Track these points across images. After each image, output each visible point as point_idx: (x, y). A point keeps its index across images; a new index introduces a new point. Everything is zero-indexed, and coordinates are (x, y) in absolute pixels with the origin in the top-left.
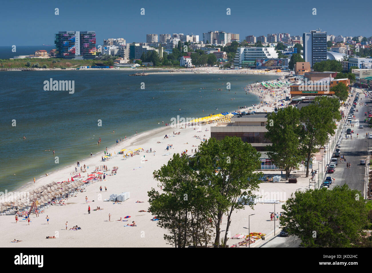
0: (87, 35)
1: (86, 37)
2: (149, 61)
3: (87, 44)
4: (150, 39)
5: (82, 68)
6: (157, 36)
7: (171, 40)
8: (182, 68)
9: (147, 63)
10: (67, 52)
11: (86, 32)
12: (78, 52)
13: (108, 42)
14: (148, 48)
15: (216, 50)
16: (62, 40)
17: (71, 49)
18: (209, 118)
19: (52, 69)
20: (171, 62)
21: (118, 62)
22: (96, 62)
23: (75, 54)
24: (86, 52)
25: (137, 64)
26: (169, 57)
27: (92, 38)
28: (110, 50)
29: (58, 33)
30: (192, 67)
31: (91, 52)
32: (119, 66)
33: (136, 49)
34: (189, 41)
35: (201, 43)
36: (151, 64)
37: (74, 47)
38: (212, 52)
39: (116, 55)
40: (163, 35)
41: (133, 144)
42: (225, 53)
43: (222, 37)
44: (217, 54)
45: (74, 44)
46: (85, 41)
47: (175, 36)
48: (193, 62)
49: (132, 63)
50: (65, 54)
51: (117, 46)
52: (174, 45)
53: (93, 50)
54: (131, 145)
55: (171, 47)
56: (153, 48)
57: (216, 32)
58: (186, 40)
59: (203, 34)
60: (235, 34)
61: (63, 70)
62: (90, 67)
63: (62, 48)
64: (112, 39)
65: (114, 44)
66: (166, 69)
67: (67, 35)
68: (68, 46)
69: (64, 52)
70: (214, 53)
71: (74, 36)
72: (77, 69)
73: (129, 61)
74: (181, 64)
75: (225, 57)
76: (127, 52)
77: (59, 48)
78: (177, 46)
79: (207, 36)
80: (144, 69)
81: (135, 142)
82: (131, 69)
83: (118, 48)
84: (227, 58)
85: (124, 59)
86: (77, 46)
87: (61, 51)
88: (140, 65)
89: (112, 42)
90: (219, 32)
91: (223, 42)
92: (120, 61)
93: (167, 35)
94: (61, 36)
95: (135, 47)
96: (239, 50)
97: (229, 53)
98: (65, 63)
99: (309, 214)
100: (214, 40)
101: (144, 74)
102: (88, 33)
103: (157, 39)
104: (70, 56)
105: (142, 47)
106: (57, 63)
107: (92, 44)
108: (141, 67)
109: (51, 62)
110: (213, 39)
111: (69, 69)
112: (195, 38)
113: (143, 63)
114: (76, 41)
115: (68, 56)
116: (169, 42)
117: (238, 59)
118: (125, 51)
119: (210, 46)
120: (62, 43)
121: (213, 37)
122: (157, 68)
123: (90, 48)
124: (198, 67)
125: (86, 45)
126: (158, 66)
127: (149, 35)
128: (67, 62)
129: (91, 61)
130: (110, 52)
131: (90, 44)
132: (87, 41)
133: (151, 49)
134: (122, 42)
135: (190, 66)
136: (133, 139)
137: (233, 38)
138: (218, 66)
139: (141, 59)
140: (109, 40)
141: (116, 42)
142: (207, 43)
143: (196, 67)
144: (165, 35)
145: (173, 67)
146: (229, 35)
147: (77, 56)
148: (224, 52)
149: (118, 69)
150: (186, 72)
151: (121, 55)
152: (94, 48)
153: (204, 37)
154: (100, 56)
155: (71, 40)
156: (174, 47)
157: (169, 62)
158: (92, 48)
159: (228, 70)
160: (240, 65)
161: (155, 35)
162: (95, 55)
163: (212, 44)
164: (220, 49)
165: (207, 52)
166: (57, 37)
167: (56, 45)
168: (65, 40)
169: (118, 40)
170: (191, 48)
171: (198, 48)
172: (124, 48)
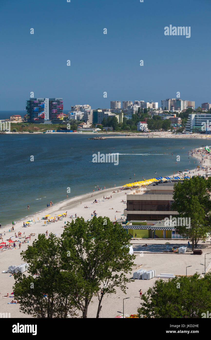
0: (55, 101)
1: (54, 103)
2: (109, 126)
3: (56, 110)
4: (114, 106)
5: (49, 132)
6: (120, 103)
7: (132, 107)
8: (139, 132)
9: (107, 128)
10: (37, 117)
11: (54, 99)
12: (47, 117)
13: (75, 108)
14: (110, 114)
15: (172, 116)
16: (33, 106)
17: (41, 114)
18: (142, 182)
19: (21, 133)
20: (129, 127)
21: (82, 127)
22: (61, 127)
23: (44, 119)
24: (54, 117)
25: (98, 128)
26: (128, 122)
27: (59, 105)
28: (76, 116)
29: (29, 100)
30: (147, 132)
31: (59, 117)
32: (82, 130)
33: (99, 115)
34: (149, 108)
35: (160, 109)
36: (111, 128)
37: (44, 113)
38: (168, 118)
39: (81, 120)
40: (125, 102)
41: (62, 209)
42: (179, 119)
43: (179, 104)
44: (172, 120)
45: (44, 110)
46: (54, 107)
47: (137, 103)
48: (149, 127)
49: (94, 128)
50: (35, 119)
51: (83, 112)
52: (134, 111)
53: (61, 115)
54: (59, 210)
55: (132, 113)
56: (114, 114)
57: (174, 100)
58: (146, 107)
59: (162, 101)
60: (191, 102)
61: (30, 133)
62: (56, 131)
63: (33, 113)
64: (79, 105)
65: (81, 110)
66: (125, 133)
67: (37, 101)
68: (38, 112)
69: (34, 117)
70: (170, 119)
71: (43, 103)
72: (43, 133)
73: (91, 126)
74: (138, 129)
75: (180, 122)
76: (90, 117)
77: (30, 113)
78: (137, 112)
79: (165, 103)
80: (104, 133)
81: (64, 207)
82: (93, 133)
83: (83, 114)
84: (181, 123)
85: (86, 124)
86: (46, 112)
87: (32, 116)
88: (101, 130)
89: (79, 108)
90: (176, 100)
91: (180, 108)
92: (83, 125)
93: (129, 102)
94: (32, 102)
95: (98, 113)
96: (191, 116)
97: (183, 119)
98: (33, 128)
99: (168, 307)
100: (172, 106)
101: (102, 138)
102: (56, 100)
103: (120, 105)
104: (40, 120)
105: (104, 113)
106: (25, 127)
107: (59, 110)
108: (101, 131)
109: (20, 126)
110: (170, 105)
111: (37, 133)
112: (155, 105)
113: (103, 127)
114: (45, 107)
115: (38, 120)
116: (130, 108)
117: (189, 124)
118: (88, 117)
119: (167, 112)
120: (33, 108)
121: (170, 104)
122: (116, 132)
123: (58, 113)
124: (153, 132)
125: (54, 111)
126: (117, 130)
127: (113, 102)
128: (35, 126)
129: (57, 125)
130: (76, 117)
131: (58, 110)
132: (55, 107)
133: (112, 115)
134: (88, 108)
135: (147, 130)
136: (64, 203)
137: (189, 105)
138: (172, 131)
139: (102, 123)
140: (76, 106)
141: (82, 108)
142: (165, 109)
143: (151, 132)
144: (127, 102)
145: (131, 131)
146: (185, 102)
147: (46, 121)
148: (179, 117)
149: (81, 133)
150: (141, 136)
151: (85, 120)
152: (62, 113)
153: (162, 104)
154: (67, 121)
155: (41, 106)
156: (134, 113)
157: (127, 127)
158: (59, 114)
159: (180, 135)
160: (191, 130)
161: (118, 102)
162: (62, 120)
163: (170, 110)
164: (175, 115)
165: (164, 118)
166: (28, 103)
167: (28, 110)
168: (35, 106)
169: (84, 106)
170: (150, 114)
171: (156, 114)
172: (88, 113)
